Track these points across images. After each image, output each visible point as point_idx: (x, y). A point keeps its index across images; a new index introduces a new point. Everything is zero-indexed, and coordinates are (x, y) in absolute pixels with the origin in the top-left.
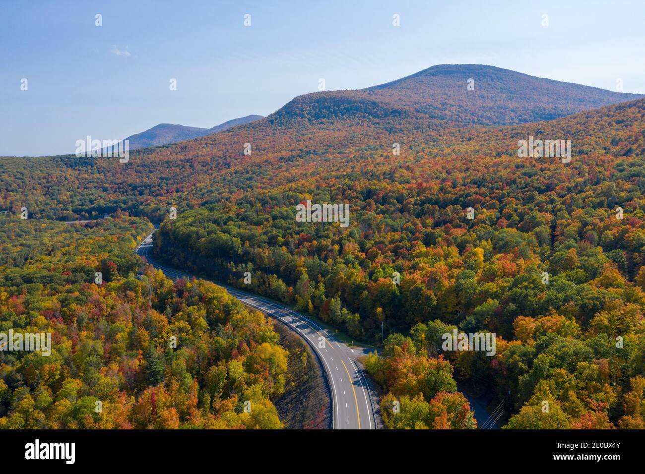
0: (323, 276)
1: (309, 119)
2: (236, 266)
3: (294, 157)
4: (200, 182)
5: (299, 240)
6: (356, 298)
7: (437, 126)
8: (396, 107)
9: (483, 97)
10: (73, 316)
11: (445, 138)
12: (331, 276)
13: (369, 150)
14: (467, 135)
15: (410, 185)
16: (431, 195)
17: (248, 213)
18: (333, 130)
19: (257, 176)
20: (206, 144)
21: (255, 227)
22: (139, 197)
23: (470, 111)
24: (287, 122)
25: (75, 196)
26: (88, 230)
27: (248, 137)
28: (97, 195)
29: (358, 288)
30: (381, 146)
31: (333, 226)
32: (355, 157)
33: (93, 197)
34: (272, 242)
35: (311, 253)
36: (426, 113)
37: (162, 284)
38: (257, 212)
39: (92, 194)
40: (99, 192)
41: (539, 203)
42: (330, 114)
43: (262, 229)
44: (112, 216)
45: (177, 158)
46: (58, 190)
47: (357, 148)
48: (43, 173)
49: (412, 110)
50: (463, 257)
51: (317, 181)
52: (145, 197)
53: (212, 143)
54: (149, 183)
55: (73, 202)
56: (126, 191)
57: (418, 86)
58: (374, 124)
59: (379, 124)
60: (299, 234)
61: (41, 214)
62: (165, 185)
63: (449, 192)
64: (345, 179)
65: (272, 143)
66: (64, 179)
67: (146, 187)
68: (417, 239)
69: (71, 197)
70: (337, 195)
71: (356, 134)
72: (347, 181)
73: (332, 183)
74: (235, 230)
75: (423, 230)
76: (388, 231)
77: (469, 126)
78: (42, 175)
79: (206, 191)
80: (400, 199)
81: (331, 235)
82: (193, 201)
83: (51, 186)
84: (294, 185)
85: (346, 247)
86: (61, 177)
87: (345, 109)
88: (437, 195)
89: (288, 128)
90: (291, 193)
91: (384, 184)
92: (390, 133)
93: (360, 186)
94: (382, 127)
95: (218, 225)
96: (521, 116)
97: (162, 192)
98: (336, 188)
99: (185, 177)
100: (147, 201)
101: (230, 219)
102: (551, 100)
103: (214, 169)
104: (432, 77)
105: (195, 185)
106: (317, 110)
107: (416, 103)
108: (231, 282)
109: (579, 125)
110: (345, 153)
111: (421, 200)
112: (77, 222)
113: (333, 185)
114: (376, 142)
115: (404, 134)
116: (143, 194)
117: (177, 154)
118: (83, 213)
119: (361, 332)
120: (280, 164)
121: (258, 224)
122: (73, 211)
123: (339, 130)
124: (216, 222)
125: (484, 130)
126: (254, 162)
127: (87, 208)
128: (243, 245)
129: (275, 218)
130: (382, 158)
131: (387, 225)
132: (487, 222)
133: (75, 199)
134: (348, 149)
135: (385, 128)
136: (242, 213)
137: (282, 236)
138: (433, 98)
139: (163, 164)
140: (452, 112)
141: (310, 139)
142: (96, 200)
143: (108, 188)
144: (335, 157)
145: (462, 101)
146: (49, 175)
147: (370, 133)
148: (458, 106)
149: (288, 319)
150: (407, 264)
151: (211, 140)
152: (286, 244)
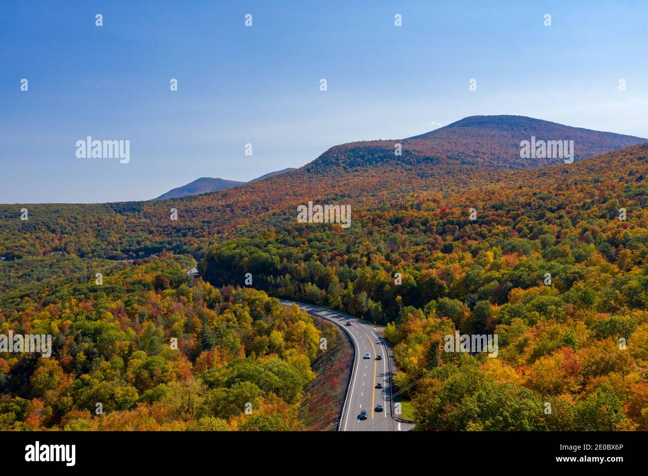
0: (352, 281)
1: (344, 168)
2: (275, 278)
4: (239, 224)
5: (332, 256)
6: (380, 293)
7: (467, 171)
8: (428, 154)
10: (135, 313)
11: (475, 180)
12: (359, 280)
13: (401, 193)
14: (496, 177)
15: (435, 212)
16: (453, 218)
17: (285, 238)
18: (367, 176)
20: (246, 192)
21: (292, 248)
22: (182, 239)
23: (503, 158)
24: (322, 171)
25: (124, 237)
27: (286, 185)
28: (143, 237)
29: (382, 285)
30: (413, 189)
31: (362, 245)
33: (140, 239)
34: (308, 258)
35: (342, 264)
36: (457, 159)
37: (210, 292)
38: (294, 238)
39: (139, 236)
40: (145, 235)
41: (548, 219)
42: (365, 162)
43: (299, 249)
44: (157, 255)
45: (218, 204)
46: (108, 233)
47: (390, 191)
48: (95, 218)
49: (444, 156)
50: (475, 259)
52: (188, 238)
53: (251, 190)
54: (192, 226)
55: (121, 243)
56: (171, 234)
57: (451, 136)
58: (406, 170)
59: (411, 170)
60: (332, 251)
61: (93, 253)
62: (207, 227)
64: (375, 211)
65: (308, 189)
66: (113, 223)
67: (189, 230)
68: (436, 249)
69: (120, 239)
70: (367, 223)
71: (389, 179)
72: (378, 212)
73: (363, 214)
74: (274, 251)
75: (443, 243)
76: (412, 246)
77: (499, 170)
78: (93, 220)
79: (246, 230)
80: (424, 223)
81: (361, 251)
83: (102, 230)
85: (373, 259)
86: (110, 221)
87: (379, 157)
88: (459, 218)
89: (324, 176)
91: (411, 212)
92: (422, 178)
93: (389, 215)
94: (414, 173)
95: (259, 247)
96: (554, 163)
97: (205, 233)
98: (367, 217)
99: (226, 220)
100: (190, 241)
101: (269, 243)
102: (584, 148)
103: (253, 213)
104: (465, 127)
105: (235, 227)
106: (352, 159)
107: (448, 151)
109: (603, 164)
110: (378, 196)
111: (443, 222)
112: (126, 261)
113: (365, 216)
114: (408, 186)
115: (435, 178)
116: (186, 236)
117: (218, 201)
118: (131, 253)
119: (383, 316)
121: (295, 245)
122: (121, 251)
123: (373, 176)
124: (257, 246)
125: (513, 172)
126: (292, 205)
127: (134, 248)
128: (281, 261)
129: (310, 241)
130: (413, 198)
132: (500, 234)
133: (124, 240)
134: (381, 193)
135: (417, 173)
136: (281, 238)
137: (316, 253)
138: (466, 147)
139: (205, 209)
140: (484, 160)
141: (345, 185)
142: (142, 241)
143: (154, 231)
144: (368, 199)
145: (495, 149)
146: (100, 219)
147: (403, 178)
148: (490, 154)
149: (322, 314)
150: (425, 265)
151: (250, 188)
152: (320, 259)
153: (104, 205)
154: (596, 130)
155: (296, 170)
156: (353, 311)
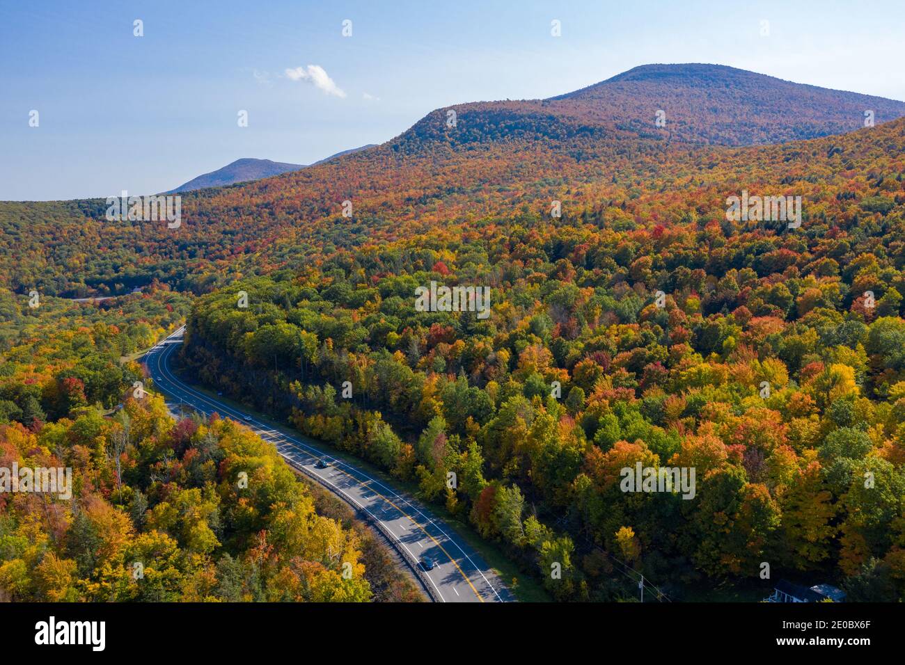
0: (479, 419)
1: (453, 144)
2: (305, 389)
3: (428, 197)
4: (281, 237)
5: (429, 338)
7: (652, 149)
8: (585, 122)
9: (716, 111)
11: (669, 165)
12: (497, 423)
13: (547, 185)
14: (705, 159)
15: (637, 233)
16: (685, 249)
17: (337, 284)
18: (489, 158)
19: (369, 227)
20: (297, 182)
21: (347, 311)
22: (188, 262)
23: (698, 129)
24: (418, 148)
25: (93, 259)
26: (100, 313)
27: (360, 171)
28: (125, 259)
29: (564, 464)
30: (565, 179)
32: (525, 194)
33: (119, 262)
34: (377, 340)
35: (452, 367)
36: (633, 131)
38: (355, 283)
39: (118, 257)
40: (129, 254)
42: (484, 135)
43: (362, 314)
44: (143, 291)
45: (251, 202)
46: (69, 251)
47: (527, 183)
48: (49, 225)
49: (611, 126)
50: (807, 387)
51: (464, 229)
52: (197, 260)
53: (305, 179)
54: (205, 240)
55: (87, 269)
56: (171, 252)
57: (616, 95)
58: (551, 148)
59: (560, 148)
60: (430, 326)
61: (37, 286)
62: (230, 242)
63: (721, 245)
64: (513, 225)
65: (395, 179)
66: (79, 233)
67: (200, 247)
68: (680, 340)
69: (87, 261)
70: (500, 252)
71: (524, 162)
72: (517, 228)
73: (490, 233)
74: (307, 313)
76: (612, 322)
77: (705, 148)
78: (46, 229)
79: (288, 250)
80: (622, 258)
81: (493, 329)
82: (267, 266)
83: (59, 245)
84: (424, 237)
85: (524, 355)
86: (75, 230)
87: (506, 127)
88: (697, 249)
89: (421, 157)
90: (419, 250)
91: (586, 232)
92: (579, 160)
93: (541, 236)
94: (565, 152)
95: (284, 307)
96: (776, 137)
97: (224, 252)
98: (498, 239)
99: (261, 230)
100: (199, 266)
101: (305, 296)
102: (818, 114)
103: (305, 217)
104: (635, 82)
105: (273, 241)
106: (465, 130)
107: (615, 118)
108: (295, 421)
110: (509, 191)
111: (666, 259)
112: (91, 300)
113: (494, 236)
114: (557, 174)
115: (600, 161)
116: (195, 256)
117: (251, 197)
118: (102, 285)
120: (406, 208)
121: (354, 305)
122: (86, 282)
123: (498, 158)
124: (280, 301)
125: (732, 152)
126: (366, 206)
127: (107, 278)
128: (320, 347)
129: (386, 294)
130: (571, 197)
131: (605, 309)
132: (828, 303)
133: (92, 265)
134: (513, 185)
135: (570, 153)
136: (328, 284)
137: (396, 328)
138: (640, 111)
139: (230, 211)
140: (671, 132)
141: (453, 171)
142: (122, 266)
143: (145, 248)
144: (493, 197)
145: (684, 115)
146: (58, 228)
147: (548, 162)
148: (679, 123)
149: (399, 528)
150: (675, 404)
151: (304, 175)
152: (404, 345)
153: (68, 203)
154: (829, 88)
155: (377, 147)
156: (484, 528)
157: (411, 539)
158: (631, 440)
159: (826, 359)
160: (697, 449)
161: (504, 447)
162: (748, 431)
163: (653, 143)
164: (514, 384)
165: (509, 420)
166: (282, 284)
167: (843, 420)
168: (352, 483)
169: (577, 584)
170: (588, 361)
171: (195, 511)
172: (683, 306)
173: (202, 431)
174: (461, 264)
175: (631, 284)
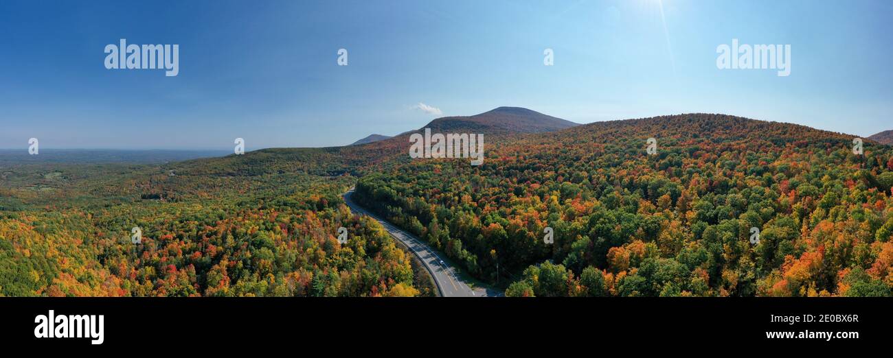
0: (448, 219)
2: (392, 208)
4: (385, 160)
5: (432, 193)
7: (504, 133)
9: (523, 122)
11: (509, 138)
12: (454, 220)
16: (513, 164)
17: (403, 175)
20: (390, 142)
21: (406, 184)
22: (356, 167)
23: (518, 127)
25: (329, 165)
26: (331, 181)
28: (338, 165)
29: (475, 232)
31: (454, 184)
33: (336, 166)
34: (416, 193)
35: (440, 202)
36: (498, 127)
37: (347, 216)
38: (408, 175)
39: (336, 164)
42: (450, 127)
43: (411, 185)
44: (342, 175)
46: (323, 162)
49: (492, 125)
50: (545, 203)
54: (361, 160)
55: (327, 168)
56: (351, 163)
58: (473, 132)
59: (475, 132)
60: (433, 189)
62: (369, 161)
63: (523, 163)
66: (326, 157)
67: (360, 162)
68: (510, 192)
69: (327, 165)
74: (394, 185)
75: (512, 185)
76: (490, 187)
78: (317, 156)
79: (387, 164)
80: (494, 167)
81: (453, 190)
82: (380, 169)
83: (320, 160)
85: (463, 198)
87: (458, 125)
88: (516, 164)
90: (429, 164)
95: (386, 182)
97: (367, 164)
99: (378, 157)
100: (359, 168)
101: (392, 178)
103: (392, 153)
105: (382, 161)
108: (389, 218)
111: (507, 167)
112: (328, 177)
116: (358, 165)
117: (375, 147)
118: (331, 173)
121: (408, 182)
122: (327, 172)
124: (384, 180)
127: (333, 171)
128: (397, 195)
129: (419, 178)
131: (488, 183)
136: (400, 175)
137: (422, 190)
138: (501, 121)
139: (369, 151)
143: (343, 162)
145: (514, 123)
146: (320, 156)
148: (513, 125)
149: (422, 254)
150: (509, 211)
151: (392, 140)
152: (424, 195)
156: (449, 253)
157: (426, 258)
158: (495, 223)
159: (550, 195)
160: (514, 224)
161: (456, 228)
162: (529, 217)
163: (505, 131)
164: (459, 207)
165: (458, 218)
166: (386, 174)
167: (553, 211)
168: (407, 239)
169: (478, 269)
170: (483, 200)
171: (359, 243)
172: (512, 182)
173: (361, 219)
174: (443, 169)
175: (497, 175)
